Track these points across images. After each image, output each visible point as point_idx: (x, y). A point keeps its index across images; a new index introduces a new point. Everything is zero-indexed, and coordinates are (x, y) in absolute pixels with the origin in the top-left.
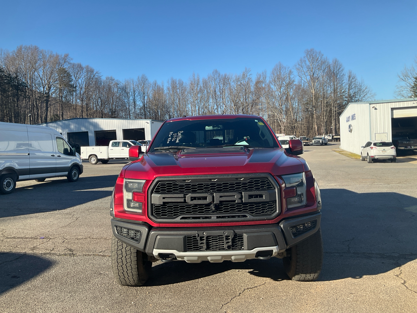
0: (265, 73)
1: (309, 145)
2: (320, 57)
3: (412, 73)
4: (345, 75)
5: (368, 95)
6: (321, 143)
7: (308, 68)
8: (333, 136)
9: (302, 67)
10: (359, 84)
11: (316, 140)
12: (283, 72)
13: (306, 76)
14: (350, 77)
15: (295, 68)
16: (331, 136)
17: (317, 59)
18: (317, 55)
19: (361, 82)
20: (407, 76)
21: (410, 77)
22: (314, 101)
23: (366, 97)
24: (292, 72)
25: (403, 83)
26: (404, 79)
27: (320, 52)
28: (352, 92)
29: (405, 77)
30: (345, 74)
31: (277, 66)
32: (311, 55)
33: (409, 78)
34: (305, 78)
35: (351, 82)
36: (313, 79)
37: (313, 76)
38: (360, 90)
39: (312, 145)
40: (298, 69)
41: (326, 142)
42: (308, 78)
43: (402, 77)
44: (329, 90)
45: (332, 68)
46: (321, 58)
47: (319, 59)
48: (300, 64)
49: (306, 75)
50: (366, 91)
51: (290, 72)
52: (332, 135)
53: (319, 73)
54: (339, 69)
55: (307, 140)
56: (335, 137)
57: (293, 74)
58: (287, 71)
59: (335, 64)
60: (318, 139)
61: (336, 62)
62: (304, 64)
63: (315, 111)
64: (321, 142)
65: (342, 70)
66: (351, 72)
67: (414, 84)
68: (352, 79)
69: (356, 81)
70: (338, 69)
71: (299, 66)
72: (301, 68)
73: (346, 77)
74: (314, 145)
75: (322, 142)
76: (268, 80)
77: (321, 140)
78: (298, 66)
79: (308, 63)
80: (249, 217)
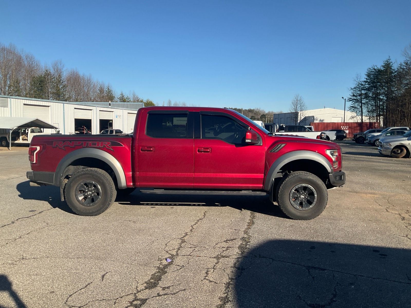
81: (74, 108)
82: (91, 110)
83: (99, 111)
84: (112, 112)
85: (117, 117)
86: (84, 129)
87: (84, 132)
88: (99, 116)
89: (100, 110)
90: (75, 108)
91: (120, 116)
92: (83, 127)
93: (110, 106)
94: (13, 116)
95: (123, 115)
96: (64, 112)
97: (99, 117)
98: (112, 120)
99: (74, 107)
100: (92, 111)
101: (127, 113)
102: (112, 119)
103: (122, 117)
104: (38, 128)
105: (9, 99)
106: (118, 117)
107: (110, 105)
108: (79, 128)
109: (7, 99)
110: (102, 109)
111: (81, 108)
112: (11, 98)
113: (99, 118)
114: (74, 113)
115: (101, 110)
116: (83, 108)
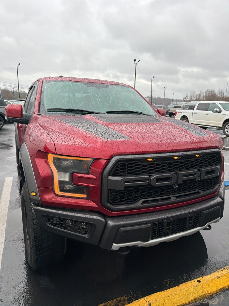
80: (202, 193)
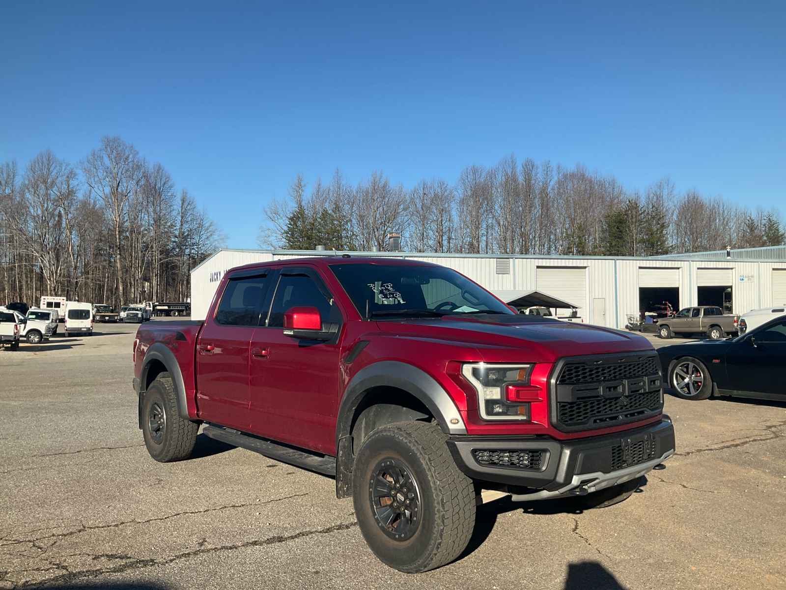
0: (14, 167)
1: (115, 322)
2: (131, 156)
3: (284, 210)
4: (175, 196)
5: (216, 237)
6: (140, 318)
7: (108, 172)
8: (154, 306)
9: (95, 168)
10: (200, 215)
11: (131, 312)
12: (55, 171)
13: (103, 187)
14: (183, 201)
15: (80, 167)
16: (152, 306)
17: (127, 158)
18: (126, 150)
19: (202, 213)
20: (276, 213)
21: (281, 215)
22: (117, 236)
23: (211, 239)
24: (75, 175)
25: (271, 225)
26: (272, 217)
27: (132, 147)
28: (186, 227)
29: (274, 215)
30: (175, 194)
31: (43, 156)
32: (113, 146)
33: (279, 217)
34: (102, 189)
35: (186, 210)
36: (116, 194)
37: (117, 189)
38: (201, 225)
39: (121, 321)
40: (86, 170)
41: (149, 317)
42: (107, 190)
43: (269, 213)
44: (146, 219)
45: (152, 180)
46: (134, 157)
47: (130, 160)
48: (91, 161)
49: (104, 184)
50: (210, 229)
51: (71, 173)
52: (153, 304)
53: (129, 186)
54: (165, 184)
55: (112, 312)
56: (158, 308)
57: (77, 179)
58: (63, 170)
59: (158, 172)
60: (133, 310)
61: (159, 169)
62: (99, 163)
63: (118, 256)
64: (140, 316)
65: (171, 187)
66: (186, 193)
67: (288, 227)
68: (188, 205)
69: (195, 210)
70: (162, 183)
71: (89, 165)
72: (92, 169)
73: (178, 201)
74: (126, 323)
75: (142, 315)
76: (19, 181)
77: (140, 313)
78: (86, 164)
79: (107, 162)
80: (647, 412)
81: (638, 268)
82: (678, 268)
83: (695, 269)
84: (731, 270)
85: (743, 280)
86: (668, 306)
87: (667, 314)
88: (697, 280)
89: (698, 267)
90: (640, 268)
91: (750, 278)
92: (666, 304)
93: (729, 258)
94: (517, 289)
95: (759, 275)
96: (616, 277)
97: (697, 282)
98: (731, 287)
99: (639, 265)
100: (680, 269)
101: (771, 269)
102: (731, 285)
103: (756, 279)
104: (543, 307)
105: (512, 259)
106: (746, 279)
107: (728, 254)
108: (657, 305)
109: (508, 260)
110: (703, 265)
111: (654, 266)
112: (514, 259)
113: (697, 284)
114: (638, 277)
115: (700, 267)
116: (658, 266)
